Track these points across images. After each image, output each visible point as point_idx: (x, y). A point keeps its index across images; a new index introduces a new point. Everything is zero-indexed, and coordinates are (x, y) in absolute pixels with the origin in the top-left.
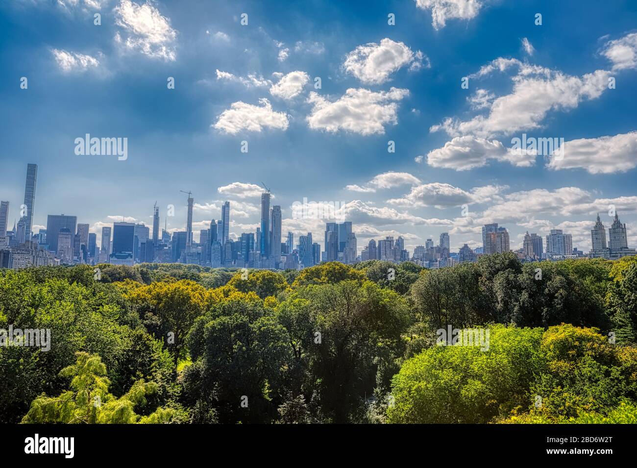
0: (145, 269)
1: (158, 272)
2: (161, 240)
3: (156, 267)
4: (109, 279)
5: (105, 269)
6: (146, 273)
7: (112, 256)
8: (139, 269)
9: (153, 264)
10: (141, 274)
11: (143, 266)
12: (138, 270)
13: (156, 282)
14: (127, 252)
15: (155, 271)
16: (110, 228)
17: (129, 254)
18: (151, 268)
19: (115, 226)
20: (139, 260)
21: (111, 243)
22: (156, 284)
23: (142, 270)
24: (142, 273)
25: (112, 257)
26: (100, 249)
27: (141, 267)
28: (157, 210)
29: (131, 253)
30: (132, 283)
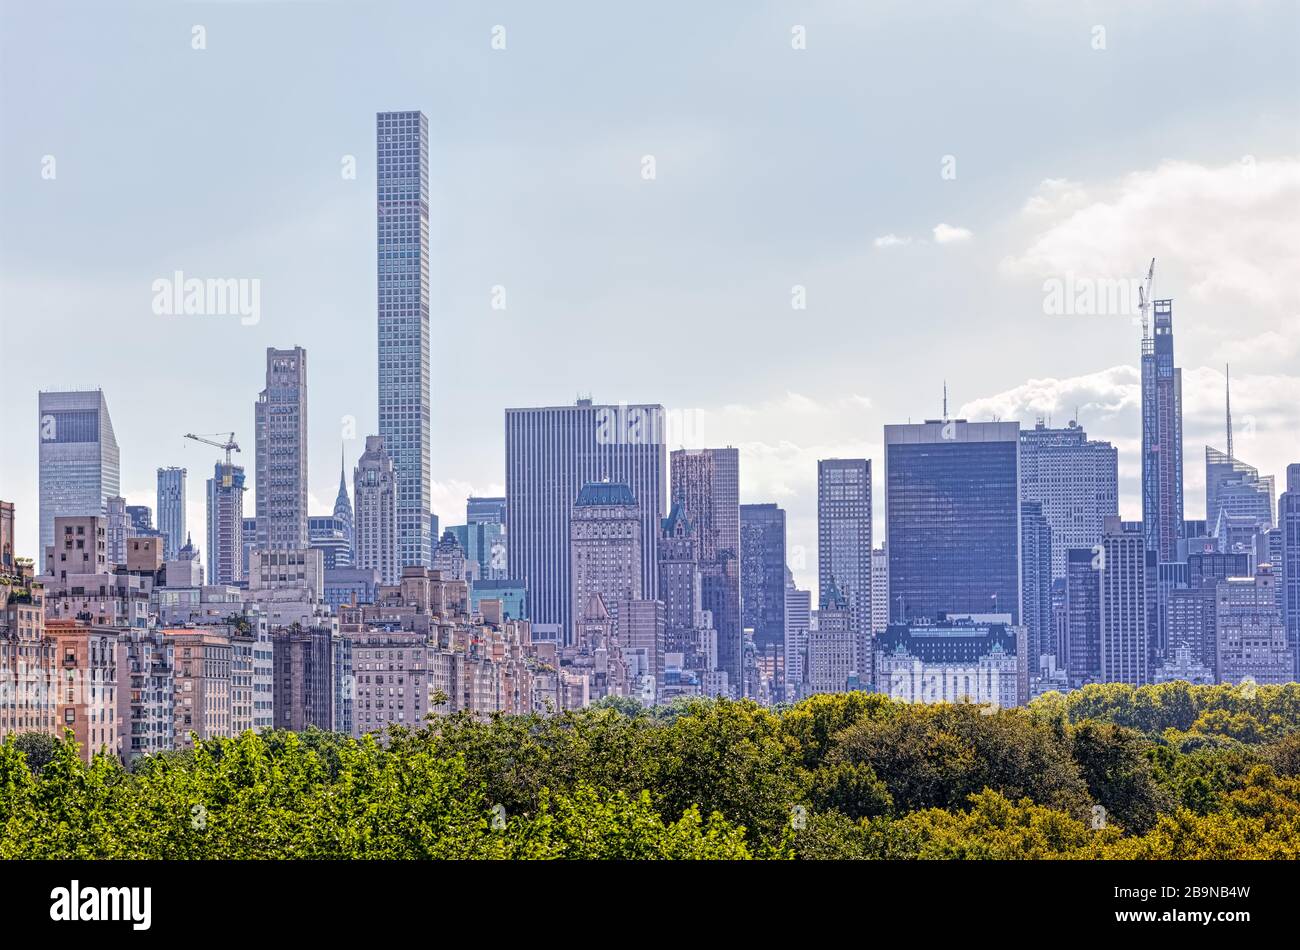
0: (1104, 728)
1: (1197, 744)
2: (1201, 525)
3: (1181, 711)
4: (880, 788)
5: (851, 730)
6: (1116, 754)
7: (887, 641)
8: (1069, 728)
9: (1154, 692)
10: (1081, 756)
11: (1092, 707)
12: (1059, 734)
13: (1188, 814)
14: (977, 618)
15: (1174, 737)
16: (866, 465)
17: (997, 631)
18: (1145, 717)
19: (893, 452)
20: (1059, 666)
21: (881, 563)
22: (1186, 828)
23: (1084, 736)
24: (1086, 750)
25: (888, 653)
26: (815, 605)
27: (1078, 710)
28: (1163, 321)
29: (1007, 618)
30: (1025, 821)
